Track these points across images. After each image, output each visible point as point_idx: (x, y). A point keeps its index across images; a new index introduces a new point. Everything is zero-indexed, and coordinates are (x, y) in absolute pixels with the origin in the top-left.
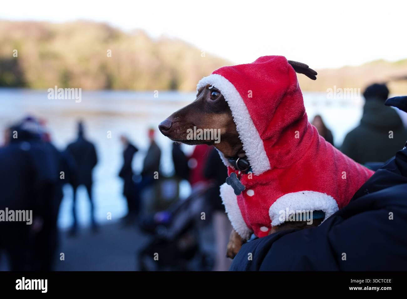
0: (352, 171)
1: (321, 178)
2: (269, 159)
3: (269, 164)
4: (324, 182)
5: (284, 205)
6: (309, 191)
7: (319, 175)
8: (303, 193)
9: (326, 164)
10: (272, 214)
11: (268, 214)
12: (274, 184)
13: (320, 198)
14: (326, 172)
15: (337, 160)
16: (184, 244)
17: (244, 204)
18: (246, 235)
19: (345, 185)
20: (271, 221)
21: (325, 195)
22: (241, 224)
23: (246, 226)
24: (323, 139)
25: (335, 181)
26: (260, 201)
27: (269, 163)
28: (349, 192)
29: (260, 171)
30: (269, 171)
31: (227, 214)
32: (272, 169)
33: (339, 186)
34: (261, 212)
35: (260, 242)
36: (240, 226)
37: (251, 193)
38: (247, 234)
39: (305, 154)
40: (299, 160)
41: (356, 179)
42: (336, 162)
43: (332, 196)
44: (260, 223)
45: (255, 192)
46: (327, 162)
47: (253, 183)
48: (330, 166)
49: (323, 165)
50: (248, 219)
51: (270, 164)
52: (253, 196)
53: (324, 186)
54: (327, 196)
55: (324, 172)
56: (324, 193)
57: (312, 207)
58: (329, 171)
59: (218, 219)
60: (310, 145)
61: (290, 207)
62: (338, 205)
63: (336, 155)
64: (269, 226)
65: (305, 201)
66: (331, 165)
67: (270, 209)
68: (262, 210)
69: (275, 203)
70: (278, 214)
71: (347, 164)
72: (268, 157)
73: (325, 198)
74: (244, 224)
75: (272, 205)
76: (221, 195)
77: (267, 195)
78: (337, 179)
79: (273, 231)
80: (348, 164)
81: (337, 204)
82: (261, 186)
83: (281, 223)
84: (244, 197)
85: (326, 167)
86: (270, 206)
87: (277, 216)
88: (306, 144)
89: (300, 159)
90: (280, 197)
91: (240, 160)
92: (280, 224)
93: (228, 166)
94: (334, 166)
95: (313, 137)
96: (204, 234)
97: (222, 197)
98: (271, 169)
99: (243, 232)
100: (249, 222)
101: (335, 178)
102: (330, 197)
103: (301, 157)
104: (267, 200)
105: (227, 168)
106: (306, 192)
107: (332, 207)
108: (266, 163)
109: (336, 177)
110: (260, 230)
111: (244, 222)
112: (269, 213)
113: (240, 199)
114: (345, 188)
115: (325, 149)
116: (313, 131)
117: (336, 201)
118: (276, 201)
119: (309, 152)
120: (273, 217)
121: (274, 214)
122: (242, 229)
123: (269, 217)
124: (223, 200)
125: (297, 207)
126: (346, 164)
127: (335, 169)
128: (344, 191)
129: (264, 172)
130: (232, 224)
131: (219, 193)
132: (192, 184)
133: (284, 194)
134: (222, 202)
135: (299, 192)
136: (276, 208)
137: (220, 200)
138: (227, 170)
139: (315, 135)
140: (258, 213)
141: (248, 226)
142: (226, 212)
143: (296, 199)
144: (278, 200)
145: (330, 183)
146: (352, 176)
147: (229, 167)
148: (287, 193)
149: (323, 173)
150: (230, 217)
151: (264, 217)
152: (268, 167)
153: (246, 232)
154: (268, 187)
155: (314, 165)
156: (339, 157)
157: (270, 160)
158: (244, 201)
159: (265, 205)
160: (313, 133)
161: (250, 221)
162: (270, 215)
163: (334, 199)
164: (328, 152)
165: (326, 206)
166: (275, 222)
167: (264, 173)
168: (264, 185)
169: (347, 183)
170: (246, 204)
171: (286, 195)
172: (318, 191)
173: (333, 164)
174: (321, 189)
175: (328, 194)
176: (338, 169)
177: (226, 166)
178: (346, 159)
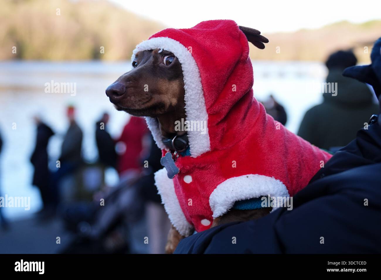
0: (306, 154)
1: (268, 159)
2: (210, 138)
3: (209, 144)
4: (272, 164)
5: (225, 191)
6: (254, 175)
7: (266, 157)
8: (248, 177)
9: (274, 144)
10: (213, 204)
11: (208, 204)
12: (214, 167)
13: (266, 181)
14: (274, 154)
15: (288, 141)
16: (111, 243)
17: (182, 193)
18: (185, 232)
19: (297, 169)
20: (212, 213)
21: (273, 179)
22: (179, 218)
23: (185, 219)
24: (271, 118)
25: (285, 164)
26: (199, 188)
27: (209, 142)
28: (302, 178)
29: (198, 152)
30: (208, 153)
31: (163, 205)
32: (212, 151)
33: (289, 170)
34: (201, 201)
35: (200, 236)
36: (178, 219)
37: (188, 179)
38: (186, 229)
39: (249, 132)
40: (242, 140)
41: (311, 163)
42: (286, 143)
43: (281, 181)
44: (200, 214)
45: (193, 178)
46: (276, 142)
47: (189, 166)
48: (278, 147)
49: (271, 146)
50: (186, 210)
51: (211, 144)
52: (191, 183)
53: (272, 169)
54: (275, 180)
55: (272, 153)
56: (272, 177)
57: (257, 192)
58: (278, 153)
59: (153, 212)
60: (255, 123)
61: (232, 192)
62: (289, 191)
63: (286, 135)
64: (211, 219)
65: (249, 186)
66: (280, 146)
67: (210, 197)
68: (202, 199)
69: (215, 190)
70: (219, 202)
71: (300, 147)
72: (210, 136)
73: (273, 182)
74: (183, 217)
75: (213, 193)
76: (156, 184)
77: (207, 181)
78: (287, 162)
79: (214, 224)
80: (302, 146)
81: (287, 191)
82: (199, 171)
83: (223, 212)
84: (181, 185)
85: (274, 148)
86: (210, 194)
87: (218, 205)
88: (250, 121)
89: (244, 138)
90: (221, 183)
91: (176, 139)
92: (222, 215)
93: (162, 149)
94: (284, 147)
95: (259, 114)
96: (135, 231)
97: (157, 186)
98: (210, 151)
99: (181, 227)
100: (188, 214)
101: (284, 161)
102: (278, 181)
103: (245, 137)
104: (206, 188)
105: (161, 151)
106: (251, 176)
107: (280, 192)
108: (206, 143)
109: (285, 159)
110: (200, 223)
111: (183, 215)
112: (209, 202)
113: (177, 187)
114: (296, 173)
115: (273, 129)
116: (260, 108)
117: (285, 187)
118: (217, 188)
119: (253, 130)
120: (214, 206)
121: (215, 203)
122: (181, 223)
123: (210, 207)
124: (158, 189)
125: (240, 192)
126: (299, 145)
127: (285, 150)
128: (296, 176)
129: (202, 153)
130: (170, 217)
131: (154, 182)
132: (120, 172)
133: (226, 179)
134: (157, 191)
135: (243, 176)
136: (216, 195)
137: (155, 189)
138: (161, 154)
139: (261, 112)
140: (198, 202)
141: (188, 219)
142: (163, 203)
143: (238, 184)
144: (219, 187)
145: (279, 166)
146: (307, 160)
147: (164, 150)
148: (229, 178)
149: (270, 154)
150: (167, 209)
151: (205, 207)
152: (208, 147)
153: (185, 227)
154: (207, 171)
155: (260, 145)
156: (290, 138)
157: (211, 140)
158: (181, 189)
159: (205, 193)
160: (259, 110)
161: (189, 212)
162: (211, 204)
163: (284, 184)
164: (276, 132)
165: (274, 190)
166: (217, 213)
167: (202, 155)
168: (203, 168)
169: (299, 168)
170: (183, 192)
171: (228, 180)
172: (264, 175)
173: (283, 144)
174: (268, 172)
175: (276, 178)
176: (289, 151)
177: (160, 149)
178: (300, 141)
